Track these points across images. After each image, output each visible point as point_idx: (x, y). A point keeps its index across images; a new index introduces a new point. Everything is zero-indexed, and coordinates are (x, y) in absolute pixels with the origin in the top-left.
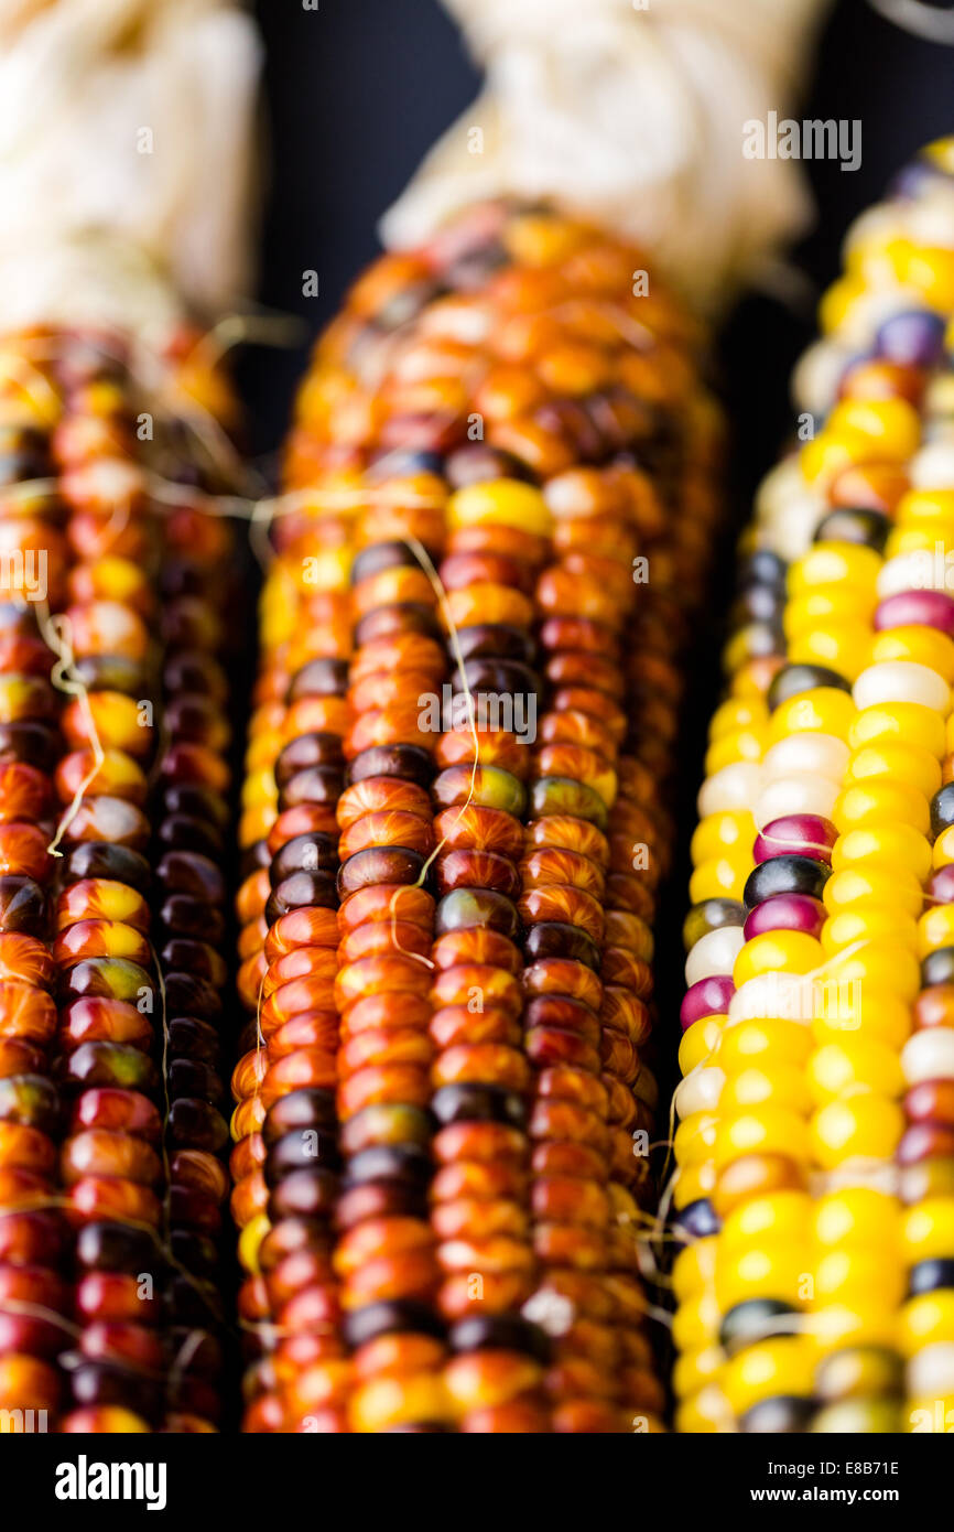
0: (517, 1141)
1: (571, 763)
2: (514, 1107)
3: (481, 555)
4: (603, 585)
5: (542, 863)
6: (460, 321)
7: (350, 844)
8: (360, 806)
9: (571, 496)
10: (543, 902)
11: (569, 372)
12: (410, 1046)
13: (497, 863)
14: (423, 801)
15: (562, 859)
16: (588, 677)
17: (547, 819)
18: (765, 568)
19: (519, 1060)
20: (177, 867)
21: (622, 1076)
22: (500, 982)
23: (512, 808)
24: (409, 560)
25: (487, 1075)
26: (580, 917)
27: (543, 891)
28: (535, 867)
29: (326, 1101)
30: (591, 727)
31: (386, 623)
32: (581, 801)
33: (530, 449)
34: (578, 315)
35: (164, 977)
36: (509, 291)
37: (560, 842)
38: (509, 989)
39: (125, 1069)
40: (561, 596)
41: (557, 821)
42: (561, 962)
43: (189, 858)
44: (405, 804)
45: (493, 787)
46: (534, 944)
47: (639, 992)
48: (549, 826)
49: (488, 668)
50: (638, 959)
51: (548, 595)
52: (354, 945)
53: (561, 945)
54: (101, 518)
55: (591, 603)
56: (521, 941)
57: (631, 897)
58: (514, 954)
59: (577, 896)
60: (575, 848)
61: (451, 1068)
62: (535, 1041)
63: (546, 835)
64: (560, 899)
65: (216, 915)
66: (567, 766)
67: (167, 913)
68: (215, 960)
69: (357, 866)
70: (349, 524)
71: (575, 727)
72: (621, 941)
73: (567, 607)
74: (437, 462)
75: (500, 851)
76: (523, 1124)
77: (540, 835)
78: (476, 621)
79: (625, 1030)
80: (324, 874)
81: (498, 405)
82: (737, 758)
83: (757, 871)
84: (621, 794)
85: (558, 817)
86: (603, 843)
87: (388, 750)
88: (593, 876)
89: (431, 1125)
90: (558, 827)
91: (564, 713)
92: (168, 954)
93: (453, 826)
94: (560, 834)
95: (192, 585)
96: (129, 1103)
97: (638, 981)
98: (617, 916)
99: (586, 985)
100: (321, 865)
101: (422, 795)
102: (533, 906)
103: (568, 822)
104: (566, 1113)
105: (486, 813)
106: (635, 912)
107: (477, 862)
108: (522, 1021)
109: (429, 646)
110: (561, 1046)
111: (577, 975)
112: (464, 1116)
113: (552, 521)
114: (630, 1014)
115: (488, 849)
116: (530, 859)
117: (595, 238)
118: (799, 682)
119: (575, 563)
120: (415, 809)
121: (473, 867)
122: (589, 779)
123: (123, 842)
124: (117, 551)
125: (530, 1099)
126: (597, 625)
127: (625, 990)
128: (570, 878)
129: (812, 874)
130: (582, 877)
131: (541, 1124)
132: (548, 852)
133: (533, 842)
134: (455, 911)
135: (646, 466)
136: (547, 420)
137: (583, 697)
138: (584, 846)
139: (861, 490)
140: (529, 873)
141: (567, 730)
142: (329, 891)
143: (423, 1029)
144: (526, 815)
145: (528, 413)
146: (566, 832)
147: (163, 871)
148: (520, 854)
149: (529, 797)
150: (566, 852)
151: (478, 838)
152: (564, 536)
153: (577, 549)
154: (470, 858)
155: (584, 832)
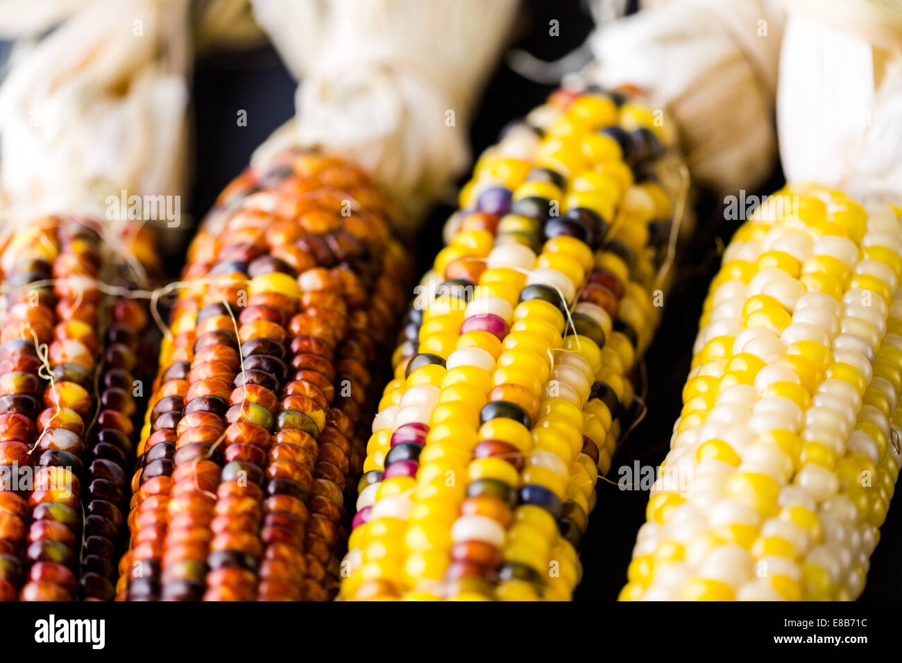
0: (250, 577)
1: (299, 404)
2: (250, 561)
3: (260, 307)
4: (325, 322)
5: (280, 451)
6: (264, 202)
7: (180, 443)
8: (187, 425)
9: (311, 281)
10: (278, 469)
11: (314, 223)
12: (200, 534)
13: (253, 449)
14: (219, 422)
15: (289, 449)
16: (313, 365)
17: (284, 430)
18: (415, 316)
19: (255, 540)
20: (99, 465)
21: (318, 558)
22: (248, 504)
23: (266, 426)
24: (225, 312)
25: (238, 546)
26: (297, 476)
27: (280, 464)
28: (275, 453)
29: (157, 566)
30: (311, 388)
31: (211, 341)
32: (302, 422)
33: (291, 259)
34: (323, 196)
35: (86, 518)
36: (290, 187)
37: (289, 441)
38: (254, 508)
39: (57, 554)
40: (302, 327)
41: (289, 431)
42: (284, 496)
43: (106, 462)
44: (211, 423)
45: (255, 414)
46: (271, 489)
47: (332, 519)
48: (284, 433)
49: (258, 359)
50: (333, 503)
51: (295, 327)
52: (177, 490)
53: (286, 488)
54: (71, 302)
55: (317, 330)
56: (264, 487)
57: (331, 473)
58: (260, 492)
59: (296, 466)
60: (298, 444)
61: (220, 544)
62: (266, 534)
63: (283, 438)
64: (287, 468)
65: (119, 491)
66: (297, 406)
67: (92, 488)
68: (115, 510)
69: (182, 453)
70: (198, 300)
71: (303, 388)
72: (324, 493)
73: (304, 333)
74: (243, 268)
75: (256, 445)
76: (256, 570)
77: (280, 438)
78: (255, 338)
79: (322, 536)
80: (168, 460)
81: (277, 240)
82: (391, 404)
83: (390, 451)
84: (328, 423)
85: (290, 430)
86: (314, 443)
87: (203, 398)
88: (306, 458)
89: (205, 569)
90: (289, 434)
91: (299, 383)
92: (91, 507)
93: (233, 433)
94: (289, 437)
95: (123, 338)
96: (56, 569)
97: (331, 513)
98: (322, 481)
99: (297, 507)
100: (167, 456)
101: (219, 419)
102: (273, 471)
103: (294, 431)
104: (280, 567)
105: (250, 427)
106: (333, 481)
107: (243, 449)
108: (262, 524)
109: (231, 350)
110: (279, 535)
111: (291, 502)
112: (225, 565)
113: (301, 293)
114: (325, 529)
115: (250, 443)
116: (274, 448)
117: (338, 164)
118: (421, 363)
119: (312, 312)
120: (214, 426)
121: (241, 450)
122: (308, 412)
123: (68, 450)
124: (78, 316)
125: (260, 559)
126: (320, 342)
127: (324, 517)
128: (293, 458)
129: (416, 449)
130: (300, 458)
131: (266, 571)
132: (283, 446)
133: (277, 441)
134: (229, 472)
135: (354, 269)
136: (302, 245)
137: (309, 374)
138: (303, 443)
139: (462, 272)
140: (272, 456)
141: (299, 389)
142: (169, 467)
143: (207, 527)
144: (274, 429)
145: (292, 241)
146: (294, 437)
147: (92, 468)
148: (269, 448)
149: (275, 421)
150: (292, 446)
151: (245, 438)
152: (306, 300)
153: (312, 305)
154: (240, 447)
155: (303, 437)
